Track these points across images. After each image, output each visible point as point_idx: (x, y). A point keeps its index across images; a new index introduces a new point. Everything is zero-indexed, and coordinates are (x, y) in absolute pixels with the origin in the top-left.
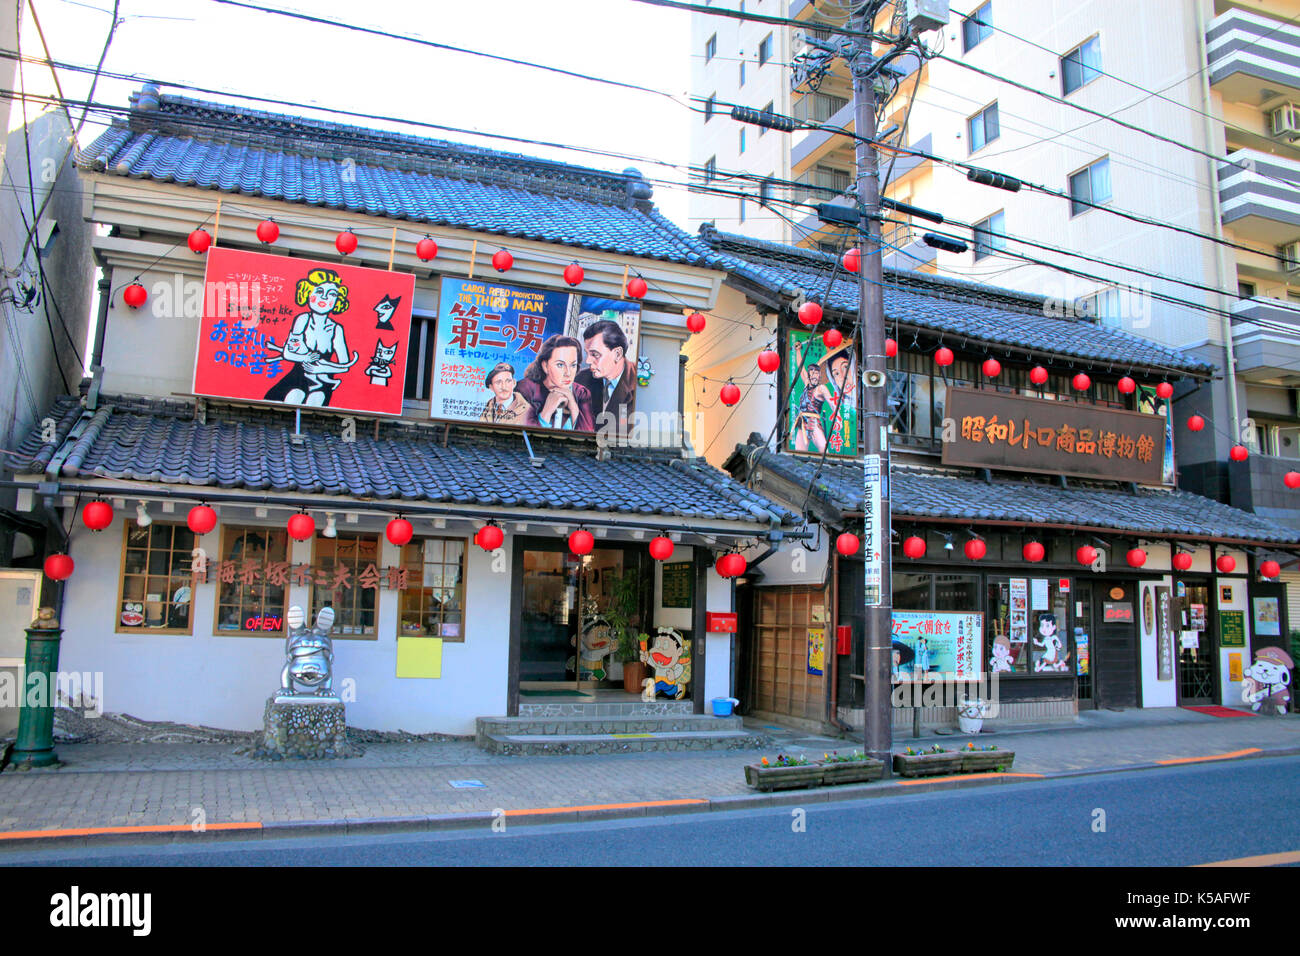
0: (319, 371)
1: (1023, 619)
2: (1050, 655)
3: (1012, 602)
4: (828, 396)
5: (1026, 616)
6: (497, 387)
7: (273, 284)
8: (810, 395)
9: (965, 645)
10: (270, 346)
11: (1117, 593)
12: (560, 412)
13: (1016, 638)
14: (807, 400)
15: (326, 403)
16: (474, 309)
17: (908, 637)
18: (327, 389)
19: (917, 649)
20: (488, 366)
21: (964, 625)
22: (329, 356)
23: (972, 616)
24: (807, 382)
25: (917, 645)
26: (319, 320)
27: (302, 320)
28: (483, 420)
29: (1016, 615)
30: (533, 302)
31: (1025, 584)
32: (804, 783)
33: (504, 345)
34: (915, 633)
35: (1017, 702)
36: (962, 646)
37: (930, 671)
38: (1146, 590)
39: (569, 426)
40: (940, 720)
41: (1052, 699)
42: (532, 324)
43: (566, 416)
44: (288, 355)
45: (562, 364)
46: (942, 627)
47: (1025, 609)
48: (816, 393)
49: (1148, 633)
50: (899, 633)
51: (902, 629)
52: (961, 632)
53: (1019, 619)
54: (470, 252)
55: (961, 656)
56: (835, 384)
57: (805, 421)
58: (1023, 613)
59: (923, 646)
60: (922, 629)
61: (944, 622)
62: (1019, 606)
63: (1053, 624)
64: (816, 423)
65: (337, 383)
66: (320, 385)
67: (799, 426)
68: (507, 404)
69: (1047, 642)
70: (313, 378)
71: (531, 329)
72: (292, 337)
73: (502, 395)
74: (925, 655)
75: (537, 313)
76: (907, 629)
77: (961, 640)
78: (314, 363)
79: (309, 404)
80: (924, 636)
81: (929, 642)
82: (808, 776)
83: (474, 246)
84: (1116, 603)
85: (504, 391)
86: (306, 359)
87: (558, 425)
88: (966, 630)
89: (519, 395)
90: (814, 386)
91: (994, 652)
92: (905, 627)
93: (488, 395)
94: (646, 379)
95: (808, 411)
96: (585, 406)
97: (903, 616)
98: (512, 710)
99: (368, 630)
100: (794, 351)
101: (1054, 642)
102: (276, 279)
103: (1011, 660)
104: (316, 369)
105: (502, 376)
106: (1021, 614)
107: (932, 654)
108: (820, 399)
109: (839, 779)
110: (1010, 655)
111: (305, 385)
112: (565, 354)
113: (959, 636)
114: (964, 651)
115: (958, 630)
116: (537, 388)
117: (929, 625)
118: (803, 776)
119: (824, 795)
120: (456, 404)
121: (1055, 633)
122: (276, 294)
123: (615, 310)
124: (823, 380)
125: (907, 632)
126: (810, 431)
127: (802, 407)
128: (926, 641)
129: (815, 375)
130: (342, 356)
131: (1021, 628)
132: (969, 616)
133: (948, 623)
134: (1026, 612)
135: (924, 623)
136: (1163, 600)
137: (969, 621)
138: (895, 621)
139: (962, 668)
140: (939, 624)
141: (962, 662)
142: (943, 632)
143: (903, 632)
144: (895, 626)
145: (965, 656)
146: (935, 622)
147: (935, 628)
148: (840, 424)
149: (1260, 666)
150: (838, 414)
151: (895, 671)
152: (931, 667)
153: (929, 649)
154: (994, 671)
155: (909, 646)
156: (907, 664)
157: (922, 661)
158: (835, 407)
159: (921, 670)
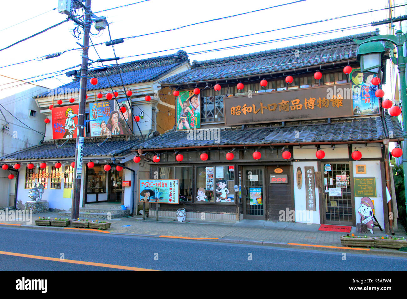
0: (71, 130)
1: (212, 182)
3: (207, 176)
4: (190, 110)
5: (213, 181)
6: (102, 127)
7: (62, 113)
8: (184, 111)
9: (172, 191)
10: (63, 127)
11: (278, 170)
12: (116, 130)
13: (209, 189)
14: (183, 113)
15: (72, 137)
16: (96, 109)
18: (72, 134)
19: (156, 192)
20: (100, 122)
21: (172, 184)
22: (72, 127)
23: (175, 181)
24: (183, 107)
25: (156, 190)
26: (70, 119)
27: (67, 119)
28: (100, 135)
29: (208, 180)
30: (107, 104)
31: (213, 169)
32: (45, 225)
33: (102, 116)
34: (155, 186)
35: (209, 213)
36: (171, 191)
37: (160, 199)
38: (299, 169)
39: (118, 134)
41: (225, 213)
42: (107, 110)
43: (117, 131)
44: (66, 128)
45: (115, 118)
46: (164, 185)
47: (213, 178)
48: (186, 110)
49: (300, 188)
50: (150, 186)
52: (171, 186)
53: (210, 182)
54: (94, 95)
55: (171, 195)
56: (192, 106)
57: (182, 120)
58: (212, 179)
59: (158, 191)
60: (157, 185)
61: (165, 183)
62: (210, 177)
63: (225, 184)
64: (186, 119)
65: (74, 132)
66: (71, 133)
67: (180, 122)
68: (105, 131)
69: (223, 191)
70: (70, 132)
71: (107, 111)
72: (66, 124)
73: (104, 129)
74: (158, 194)
75: (108, 106)
76: (153, 185)
77: (171, 189)
78: (70, 129)
79: (70, 138)
80: (158, 187)
81: (159, 190)
82: (46, 223)
83: (94, 94)
84: (278, 175)
85: (104, 127)
86: (68, 128)
87: (116, 134)
88: (173, 186)
89: (107, 128)
90: (185, 108)
92: (152, 185)
93: (101, 129)
94: (142, 116)
95: (183, 117)
96: (121, 128)
97: (151, 181)
98: (83, 206)
99: (59, 187)
100: (178, 99)
102: (62, 112)
103: (206, 197)
104: (70, 130)
105: (103, 124)
106: (211, 180)
107: (161, 193)
108: (187, 112)
109: (55, 225)
110: (205, 195)
111: (69, 134)
112: (115, 115)
113: (170, 188)
114: (172, 193)
115: (170, 185)
116: (110, 126)
117: (160, 184)
118: (44, 223)
119: (43, 228)
120: (95, 133)
121: (226, 187)
122: (62, 115)
123: (125, 101)
124: (188, 105)
126: (184, 123)
127: (181, 116)
129: (185, 104)
130: (74, 126)
131: (210, 185)
132: (174, 181)
133: (166, 183)
134: (213, 179)
135: (158, 183)
136: (309, 173)
137: (174, 182)
138: (148, 183)
139: (171, 199)
140: (163, 184)
141: (171, 196)
142: (165, 186)
143: (151, 186)
144: (149, 184)
145: (172, 195)
146: (161, 183)
147: (161, 185)
148: (194, 118)
149: (363, 207)
150: (193, 115)
151: (148, 199)
152: (160, 198)
153: (160, 192)
154: (198, 201)
155: (153, 190)
156: (153, 196)
157: (157, 196)
158: (192, 113)
159: (157, 199)
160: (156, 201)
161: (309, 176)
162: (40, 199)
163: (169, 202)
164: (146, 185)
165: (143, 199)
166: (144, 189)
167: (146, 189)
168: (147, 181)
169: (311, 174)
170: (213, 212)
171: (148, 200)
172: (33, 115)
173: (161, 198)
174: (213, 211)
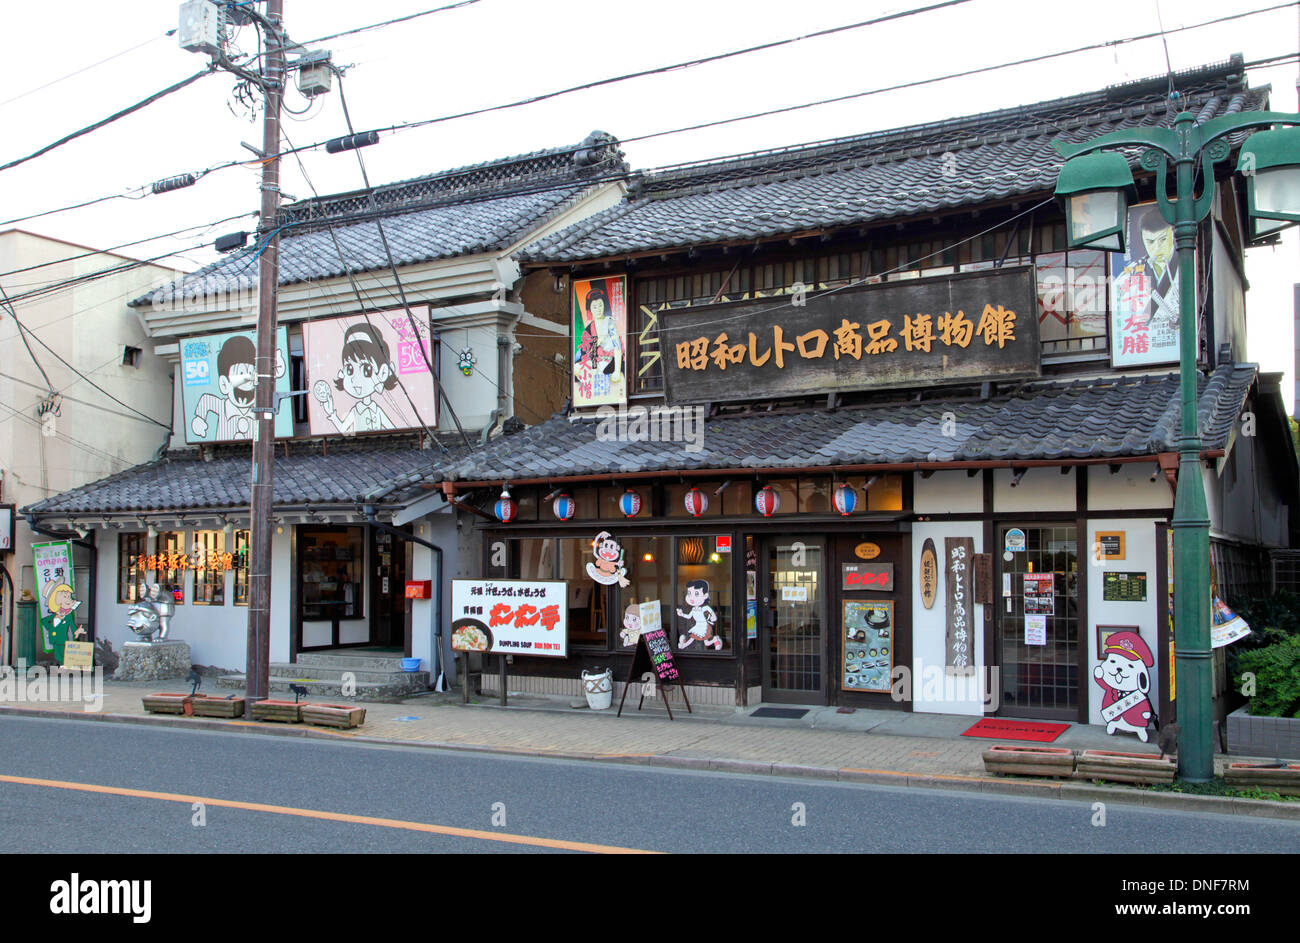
2: (700, 629)
11: (867, 550)
38: (929, 545)
49: (929, 604)
63: (705, 592)
69: (697, 614)
84: (864, 565)
91: (625, 622)
94: (469, 369)
98: (293, 660)
99: (218, 598)
101: (706, 614)
121: (706, 603)
136: (957, 558)
149: (1113, 662)
154: (625, 645)
161: (956, 568)
162: (163, 635)
169: (962, 561)
172: (131, 363)
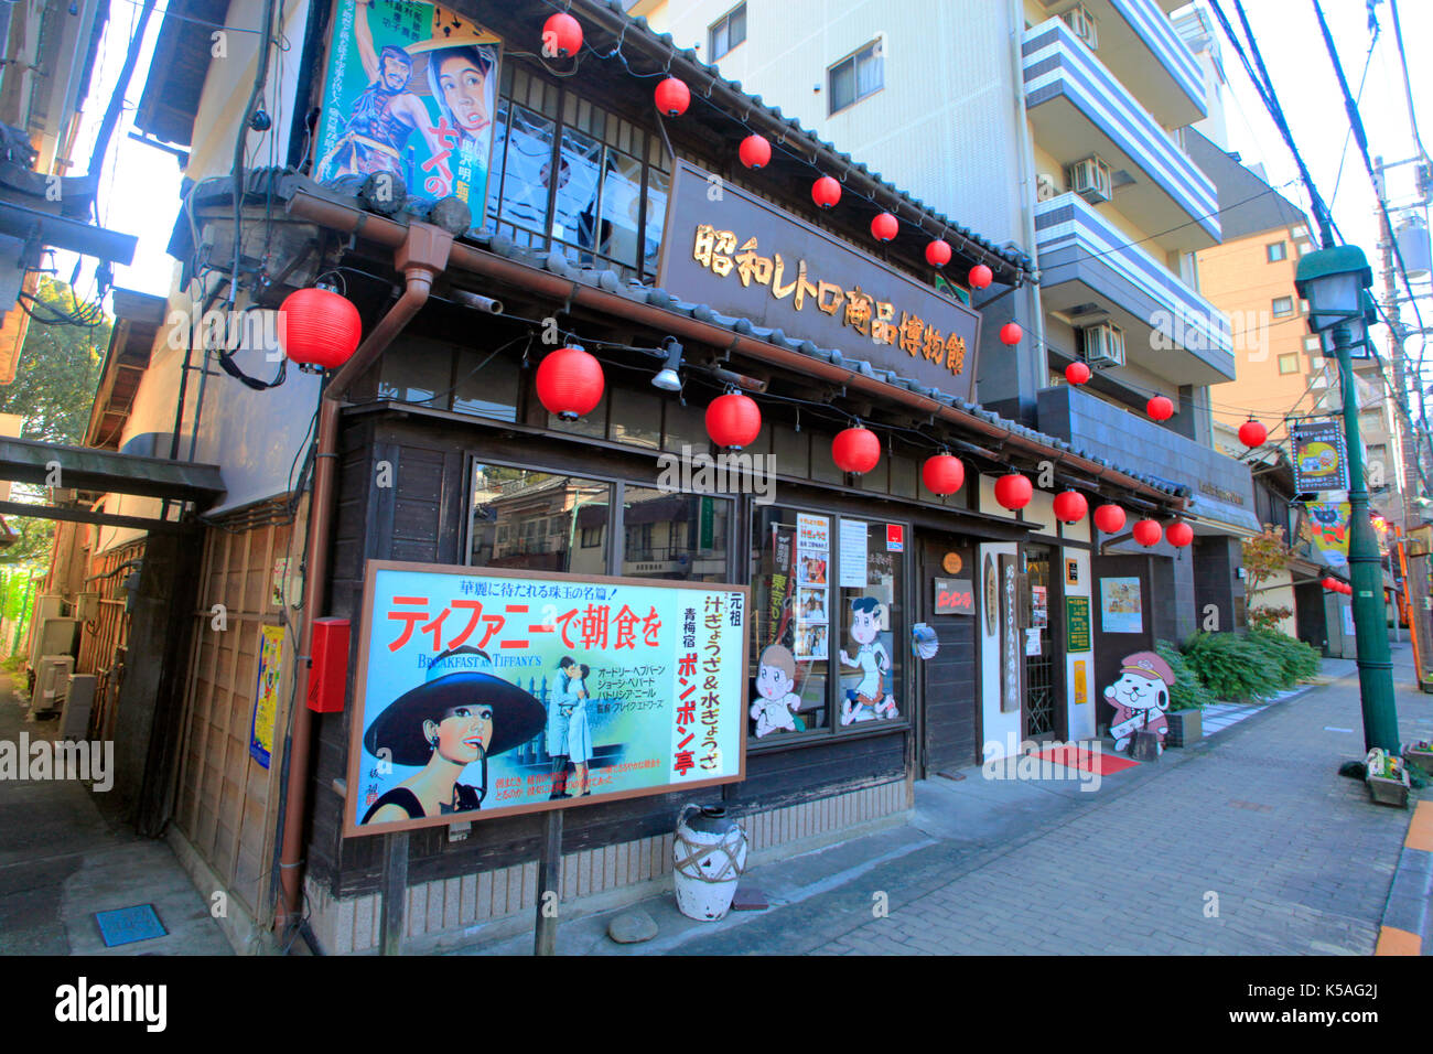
1: (821, 605)
2: (869, 686)
3: (800, 568)
4: (424, 120)
9: (698, 679)
11: (953, 562)
14: (372, 113)
17: (522, 661)
19: (554, 699)
21: (699, 621)
23: (721, 595)
25: (555, 683)
29: (807, 596)
31: (826, 529)
34: (547, 647)
35: (804, 801)
36: (691, 680)
37: (593, 764)
38: (988, 561)
40: (622, 881)
41: (871, 782)
46: (638, 628)
47: (826, 585)
48: (397, 106)
49: (990, 633)
51: (505, 634)
52: (689, 642)
53: (812, 609)
55: (686, 712)
56: (444, 102)
57: (361, 154)
58: (821, 592)
59: (576, 686)
60: (575, 634)
61: (643, 613)
63: (874, 617)
67: (344, 159)
69: (865, 658)
74: (579, 714)
76: (523, 635)
77: (688, 663)
80: (580, 655)
81: (592, 679)
84: (952, 581)
88: (702, 635)
90: (393, 92)
91: (763, 687)
92: (515, 628)
95: (370, 136)
97: (508, 592)
101: (878, 656)
103: (795, 701)
107: (603, 710)
108: (404, 121)
113: (683, 652)
114: (697, 696)
115: (681, 633)
117: (595, 624)
121: (878, 636)
124: (418, 87)
125: (524, 644)
127: (356, 124)
128: (585, 671)
132: (713, 595)
133: (653, 616)
134: (827, 591)
135: (580, 616)
136: (1009, 577)
137: (712, 611)
138: (477, 606)
139: (688, 748)
140: (627, 618)
141: (690, 728)
142: (639, 641)
143: (505, 644)
144: (482, 627)
145: (698, 713)
146: (613, 614)
147: (613, 629)
148: (449, 184)
149: (1128, 681)
150: (445, 162)
151: (471, 778)
152: (596, 751)
153: (593, 696)
154: (760, 734)
155: (526, 687)
156: (521, 750)
157: (567, 736)
158: (440, 149)
159: (567, 766)
160: (559, 792)
163: (676, 778)
164: (452, 629)
165: (403, 797)
166: (417, 678)
167: (443, 671)
168: (466, 588)
170: (824, 791)
171: (467, 797)
173: (603, 757)
174: (822, 785)
